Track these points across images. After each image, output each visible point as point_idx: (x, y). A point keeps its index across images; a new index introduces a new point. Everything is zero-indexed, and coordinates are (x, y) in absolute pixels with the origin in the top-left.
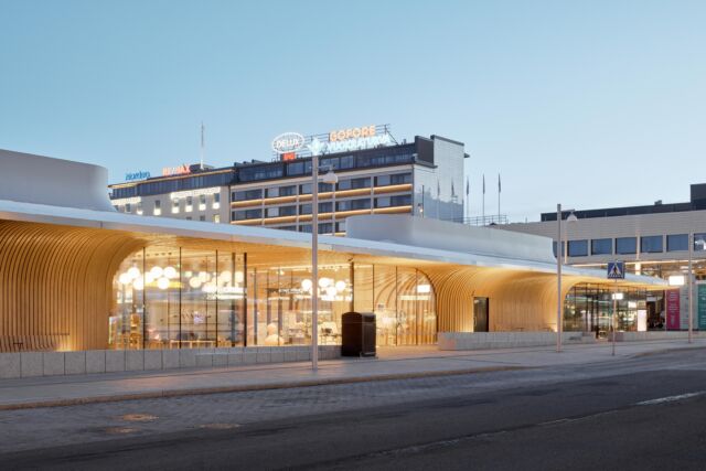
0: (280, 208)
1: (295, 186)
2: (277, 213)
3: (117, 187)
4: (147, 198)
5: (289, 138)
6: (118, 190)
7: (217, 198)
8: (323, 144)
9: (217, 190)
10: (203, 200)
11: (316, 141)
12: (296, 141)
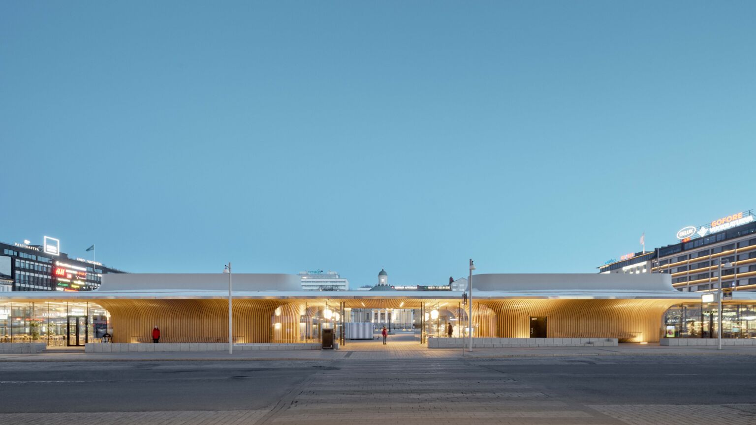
0: (678, 268)
1: (687, 255)
2: (677, 271)
3: (601, 268)
4: (613, 271)
5: (686, 230)
6: (602, 269)
7: (645, 267)
8: (708, 229)
9: (645, 263)
10: (638, 268)
11: (703, 228)
12: (691, 231)
